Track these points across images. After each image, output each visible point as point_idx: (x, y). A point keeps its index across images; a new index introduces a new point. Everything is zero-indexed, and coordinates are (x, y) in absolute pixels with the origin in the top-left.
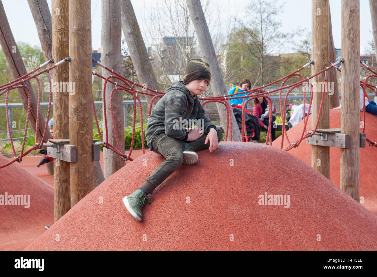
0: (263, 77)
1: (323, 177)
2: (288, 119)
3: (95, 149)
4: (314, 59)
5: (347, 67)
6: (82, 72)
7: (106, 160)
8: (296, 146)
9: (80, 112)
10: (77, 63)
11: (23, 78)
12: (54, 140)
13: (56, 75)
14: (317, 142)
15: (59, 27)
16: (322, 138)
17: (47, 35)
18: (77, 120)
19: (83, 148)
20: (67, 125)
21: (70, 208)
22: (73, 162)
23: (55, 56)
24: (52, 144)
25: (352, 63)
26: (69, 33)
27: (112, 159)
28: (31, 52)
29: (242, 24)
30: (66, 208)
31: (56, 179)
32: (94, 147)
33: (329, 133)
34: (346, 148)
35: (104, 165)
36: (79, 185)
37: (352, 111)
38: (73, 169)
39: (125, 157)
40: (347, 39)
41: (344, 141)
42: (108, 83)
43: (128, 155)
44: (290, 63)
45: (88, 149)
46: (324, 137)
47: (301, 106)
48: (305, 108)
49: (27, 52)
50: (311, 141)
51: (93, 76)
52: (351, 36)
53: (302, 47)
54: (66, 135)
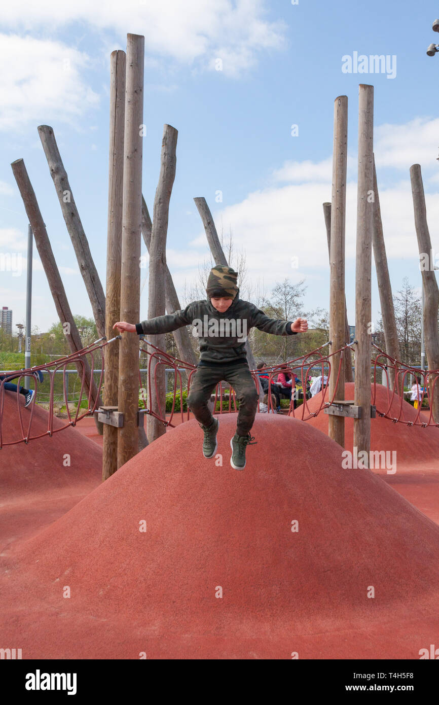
0: (286, 350)
1: (339, 446)
2: (309, 389)
3: (140, 416)
4: (332, 340)
5: (360, 348)
6: (130, 349)
7: (149, 423)
8: (315, 415)
9: (127, 384)
10: (127, 340)
11: (79, 353)
12: (105, 407)
13: (107, 351)
14: (333, 412)
15: (112, 309)
16: (338, 409)
17: (101, 315)
18: (125, 390)
19: (130, 415)
20: (116, 394)
21: (117, 470)
22: (121, 428)
23: (108, 334)
24: (102, 410)
25: (365, 343)
26: (121, 315)
27: (154, 422)
28: (86, 324)
29: (269, 304)
30: (113, 469)
31: (105, 441)
32: (139, 414)
33: (344, 405)
34: (358, 419)
35: (148, 428)
36: (125, 448)
37: (365, 386)
38: (120, 433)
39: (166, 423)
40: (360, 324)
41: (357, 412)
42: (153, 357)
43: (168, 422)
44: (310, 339)
45: (134, 415)
46: (340, 408)
47: (320, 377)
48: (322, 379)
49: (83, 324)
50: (328, 411)
51: (140, 352)
52: (364, 321)
53: (320, 325)
54: (115, 403)
